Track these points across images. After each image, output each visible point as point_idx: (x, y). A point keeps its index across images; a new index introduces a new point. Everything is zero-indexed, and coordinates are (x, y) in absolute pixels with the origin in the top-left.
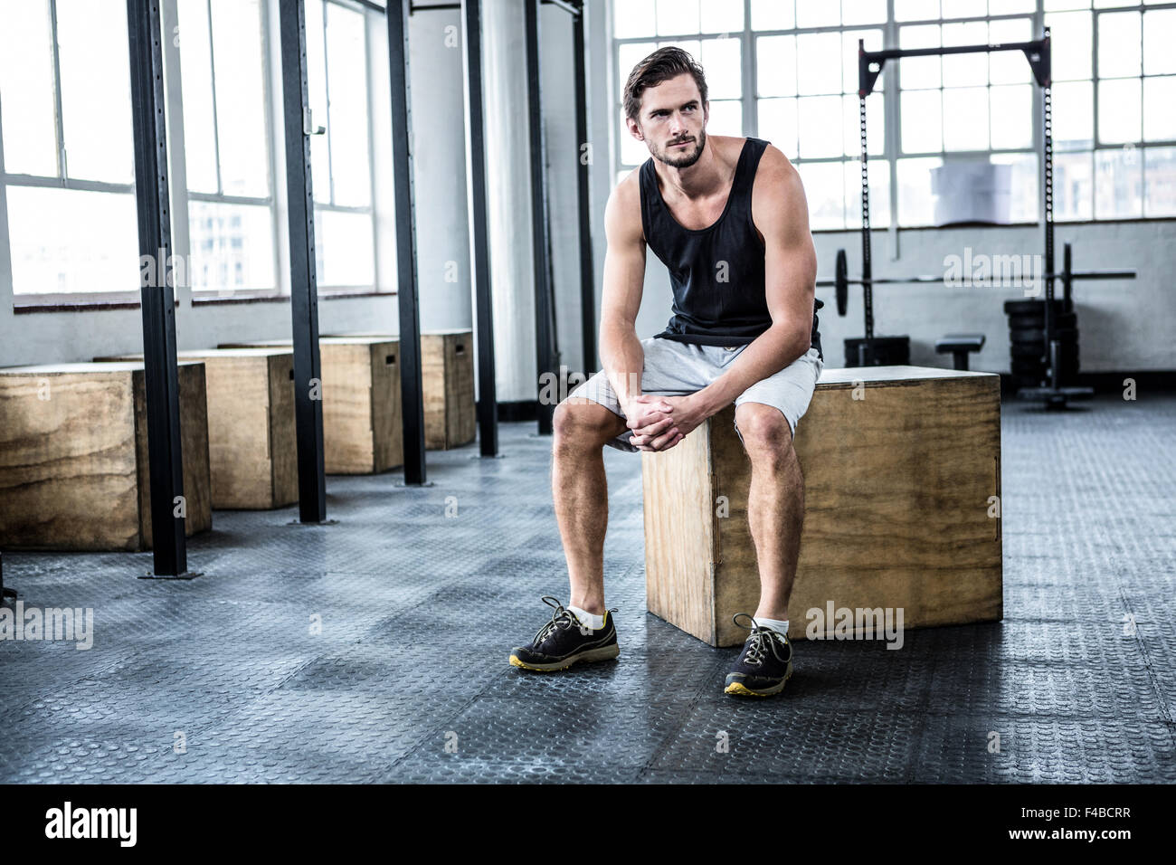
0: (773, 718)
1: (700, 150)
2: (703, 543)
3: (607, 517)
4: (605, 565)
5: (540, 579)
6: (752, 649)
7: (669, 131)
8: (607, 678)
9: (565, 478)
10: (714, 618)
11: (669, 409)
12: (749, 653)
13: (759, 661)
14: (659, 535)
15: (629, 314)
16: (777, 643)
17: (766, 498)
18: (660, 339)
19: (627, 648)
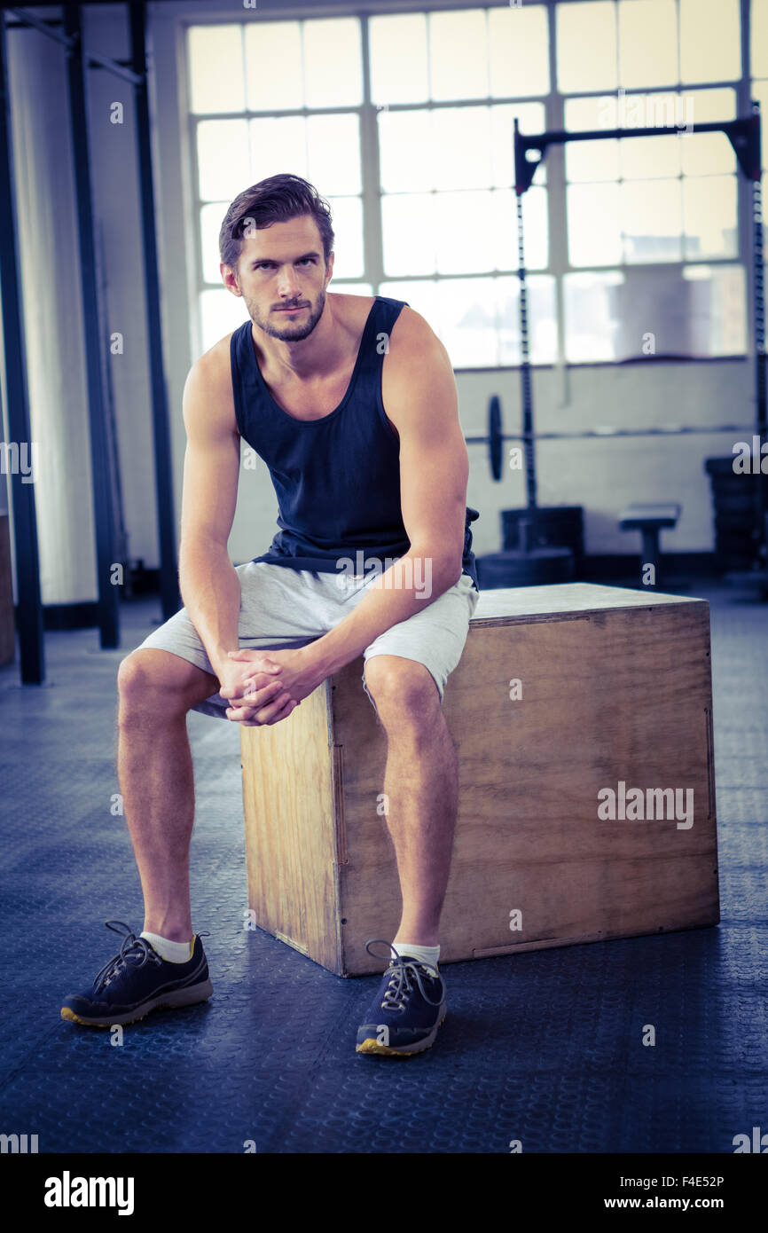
0: (422, 1090)
1: (315, 320)
2: (322, 837)
3: (193, 809)
4: (193, 852)
5: (103, 876)
6: (391, 988)
7: (277, 291)
8: (196, 1032)
9: (135, 758)
10: (339, 938)
11: (276, 669)
12: (387, 993)
13: (401, 1006)
14: (263, 821)
15: (219, 532)
16: (425, 978)
17: (408, 783)
18: (262, 565)
19: (223, 983)
